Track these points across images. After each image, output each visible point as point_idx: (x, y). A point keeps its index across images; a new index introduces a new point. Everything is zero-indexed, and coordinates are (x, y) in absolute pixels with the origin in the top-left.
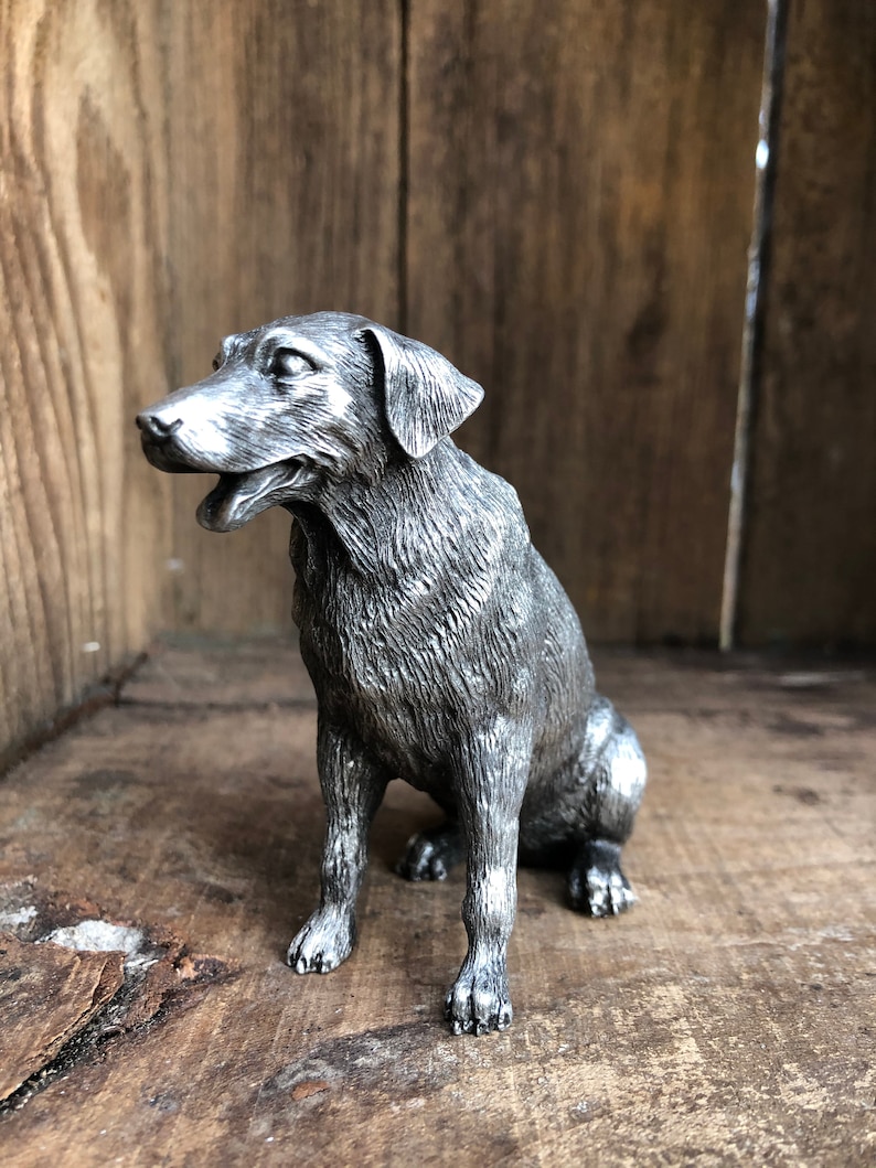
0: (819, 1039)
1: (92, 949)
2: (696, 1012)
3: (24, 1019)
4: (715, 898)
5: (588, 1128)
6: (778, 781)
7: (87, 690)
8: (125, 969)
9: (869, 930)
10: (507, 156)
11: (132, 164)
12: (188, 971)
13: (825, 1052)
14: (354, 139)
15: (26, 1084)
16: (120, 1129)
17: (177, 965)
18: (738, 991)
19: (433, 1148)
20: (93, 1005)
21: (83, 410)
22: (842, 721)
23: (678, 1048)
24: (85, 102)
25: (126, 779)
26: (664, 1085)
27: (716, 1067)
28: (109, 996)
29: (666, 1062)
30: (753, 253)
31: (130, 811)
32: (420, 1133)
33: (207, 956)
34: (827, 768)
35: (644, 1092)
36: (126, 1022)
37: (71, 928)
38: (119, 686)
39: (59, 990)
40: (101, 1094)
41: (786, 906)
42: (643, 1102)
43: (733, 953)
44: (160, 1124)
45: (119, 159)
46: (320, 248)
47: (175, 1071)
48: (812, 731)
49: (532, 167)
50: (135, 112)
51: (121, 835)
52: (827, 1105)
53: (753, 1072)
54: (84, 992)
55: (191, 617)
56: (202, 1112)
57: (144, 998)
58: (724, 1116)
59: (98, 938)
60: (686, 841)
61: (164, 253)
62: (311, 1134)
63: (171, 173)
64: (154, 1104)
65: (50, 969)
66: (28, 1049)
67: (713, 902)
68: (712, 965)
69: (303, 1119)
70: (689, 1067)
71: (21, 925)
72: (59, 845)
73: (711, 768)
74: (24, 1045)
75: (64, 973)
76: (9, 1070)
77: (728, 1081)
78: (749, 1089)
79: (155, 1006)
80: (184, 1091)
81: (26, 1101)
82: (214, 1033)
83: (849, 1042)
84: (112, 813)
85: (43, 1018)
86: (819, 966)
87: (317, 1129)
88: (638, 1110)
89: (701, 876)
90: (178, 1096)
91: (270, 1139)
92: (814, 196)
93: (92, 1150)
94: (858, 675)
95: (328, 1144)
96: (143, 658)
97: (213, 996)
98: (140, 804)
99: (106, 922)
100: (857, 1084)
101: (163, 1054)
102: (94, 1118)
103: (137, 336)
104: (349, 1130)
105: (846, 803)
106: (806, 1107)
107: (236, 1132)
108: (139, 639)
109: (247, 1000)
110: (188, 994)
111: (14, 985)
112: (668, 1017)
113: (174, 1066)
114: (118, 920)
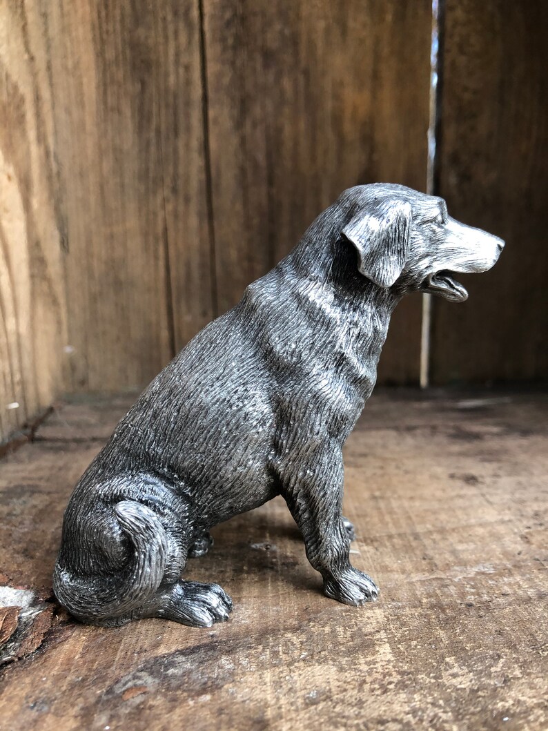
0: (469, 640)
2: (392, 626)
4: (408, 549)
5: (316, 709)
6: (452, 471)
7: (12, 433)
8: (20, 618)
9: (505, 565)
13: (473, 648)
16: (10, 725)
17: (56, 613)
18: (419, 610)
19: (213, 727)
22: (495, 430)
23: (378, 651)
25: (33, 491)
26: (367, 677)
27: (402, 662)
28: (7, 636)
29: (370, 661)
31: (34, 511)
32: (206, 718)
34: (484, 460)
35: (354, 682)
36: (18, 654)
38: (34, 429)
41: (454, 552)
42: (353, 689)
43: (418, 585)
44: (36, 721)
47: (48, 685)
48: (477, 437)
51: (26, 528)
52: (473, 685)
53: (426, 664)
55: (83, 382)
56: (64, 711)
57: (31, 637)
58: (404, 696)
59: (5, 598)
62: (134, 723)
64: (33, 708)
67: (407, 552)
68: (404, 594)
69: (130, 713)
70: (384, 663)
73: (410, 464)
77: (409, 671)
78: (422, 676)
79: (38, 642)
80: (53, 698)
82: (77, 657)
83: (488, 641)
84: (22, 513)
86: (473, 590)
87: (138, 720)
88: (349, 694)
89: (401, 535)
90: (49, 702)
91: (107, 728)
94: (507, 400)
96: (51, 410)
97: (78, 633)
98: (41, 506)
99: (10, 587)
100: (493, 669)
101: (41, 674)
104: (159, 719)
105: (495, 483)
106: (459, 687)
107: (85, 724)
108: (47, 399)
109: (100, 634)
110: (61, 632)
112: (373, 630)
113: (48, 682)
114: (18, 585)
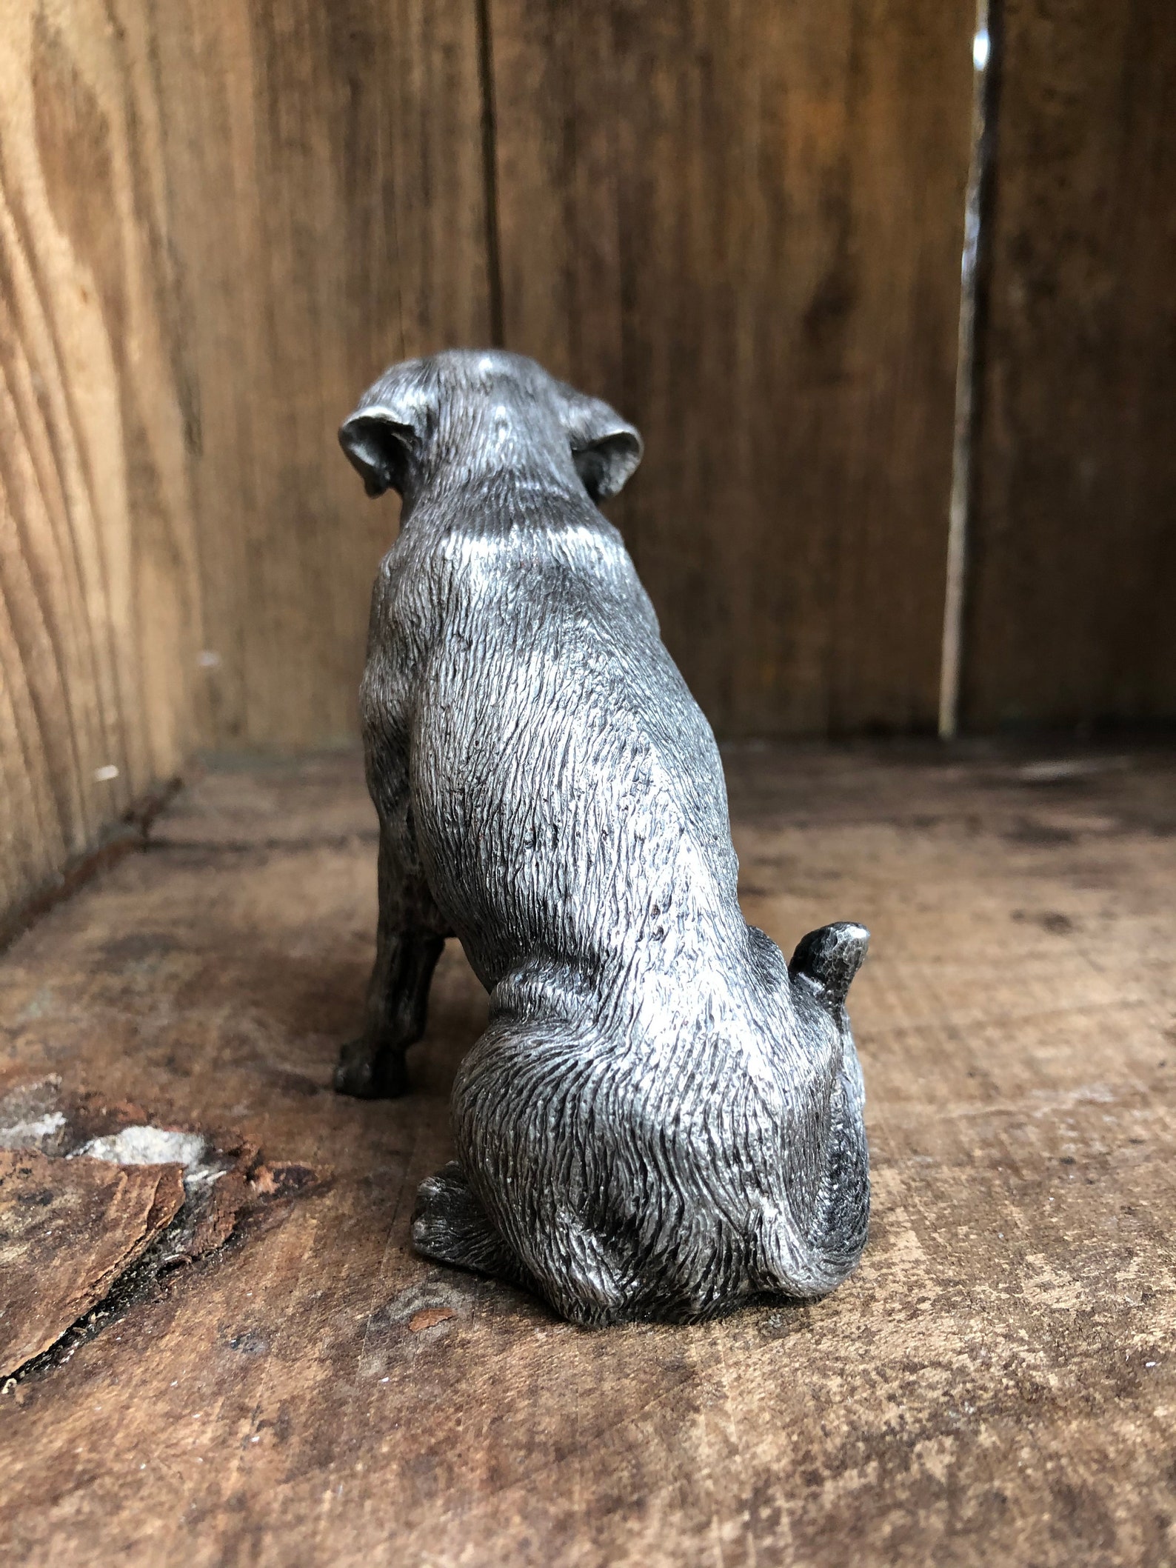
0: (1070, 1223)
1: (140, 1162)
2: (917, 1200)
3: (62, 1252)
4: (938, 1057)
5: (783, 1345)
6: (1018, 905)
7: (105, 831)
8: (185, 1184)
9: (1133, 1087)
10: (629, 72)
11: (110, 104)
12: (266, 1183)
13: (1079, 1238)
14: (416, 53)
15: (70, 1331)
16: (195, 1379)
17: (251, 1176)
18: (969, 1171)
19: (589, 1379)
20: (148, 1230)
21: (71, 456)
22: (1101, 823)
23: (894, 1245)
24: (39, 21)
25: (167, 945)
26: (877, 1289)
27: (941, 1264)
28: (166, 1218)
29: (880, 1262)
30: (972, 193)
31: (174, 986)
32: (572, 1362)
33: (289, 1163)
34: (1083, 885)
35: (852, 1299)
36: (192, 1249)
37: (111, 1138)
38: (146, 823)
39: (103, 1214)
40: (167, 1337)
41: (1030, 1063)
42: (850, 1311)
43: (963, 1125)
44: (245, 1369)
45: (91, 100)
46: (379, 214)
47: (259, 1304)
48: (1062, 837)
49: (664, 86)
50: (109, 30)
51: (164, 1017)
52: (1082, 1303)
53: (989, 1266)
54: (136, 1215)
55: (236, 728)
56: (298, 1351)
57: (212, 1219)
58: (952, 1322)
59: (146, 1148)
60: (899, 987)
61: (163, 230)
62: (436, 1371)
63: (164, 116)
64: (235, 1346)
65: (90, 1189)
66: (70, 1288)
67: (935, 1061)
68: (936, 1141)
69: (425, 1354)
70: (908, 1266)
71: (47, 1136)
72: (85, 1034)
73: (929, 893)
74: (64, 1285)
75: (108, 1192)
76: (47, 1316)
77: (957, 1279)
78: (983, 1288)
79: (227, 1227)
80: (273, 1328)
81: (72, 1352)
82: (306, 1256)
83: (1109, 1225)
84: (151, 989)
85: (86, 1250)
86: (1073, 1134)
87: (443, 1365)
88: (845, 1320)
89: (920, 1031)
90: (267, 1334)
91: (386, 1380)
92: (1053, 109)
93: (162, 1407)
94: (1122, 762)
95: (458, 1381)
96: (176, 785)
97: (301, 1213)
98: (187, 976)
99: (156, 1127)
100: (1119, 1276)
101: (242, 1286)
102: (161, 1367)
103: (135, 348)
104: (483, 1364)
105: (1106, 929)
106: (1055, 1306)
107: (342, 1373)
108: (168, 760)
109: (344, 1215)
110: (268, 1211)
111: (43, 1213)
112: (880, 1207)
113: (258, 1299)
114: (170, 1124)
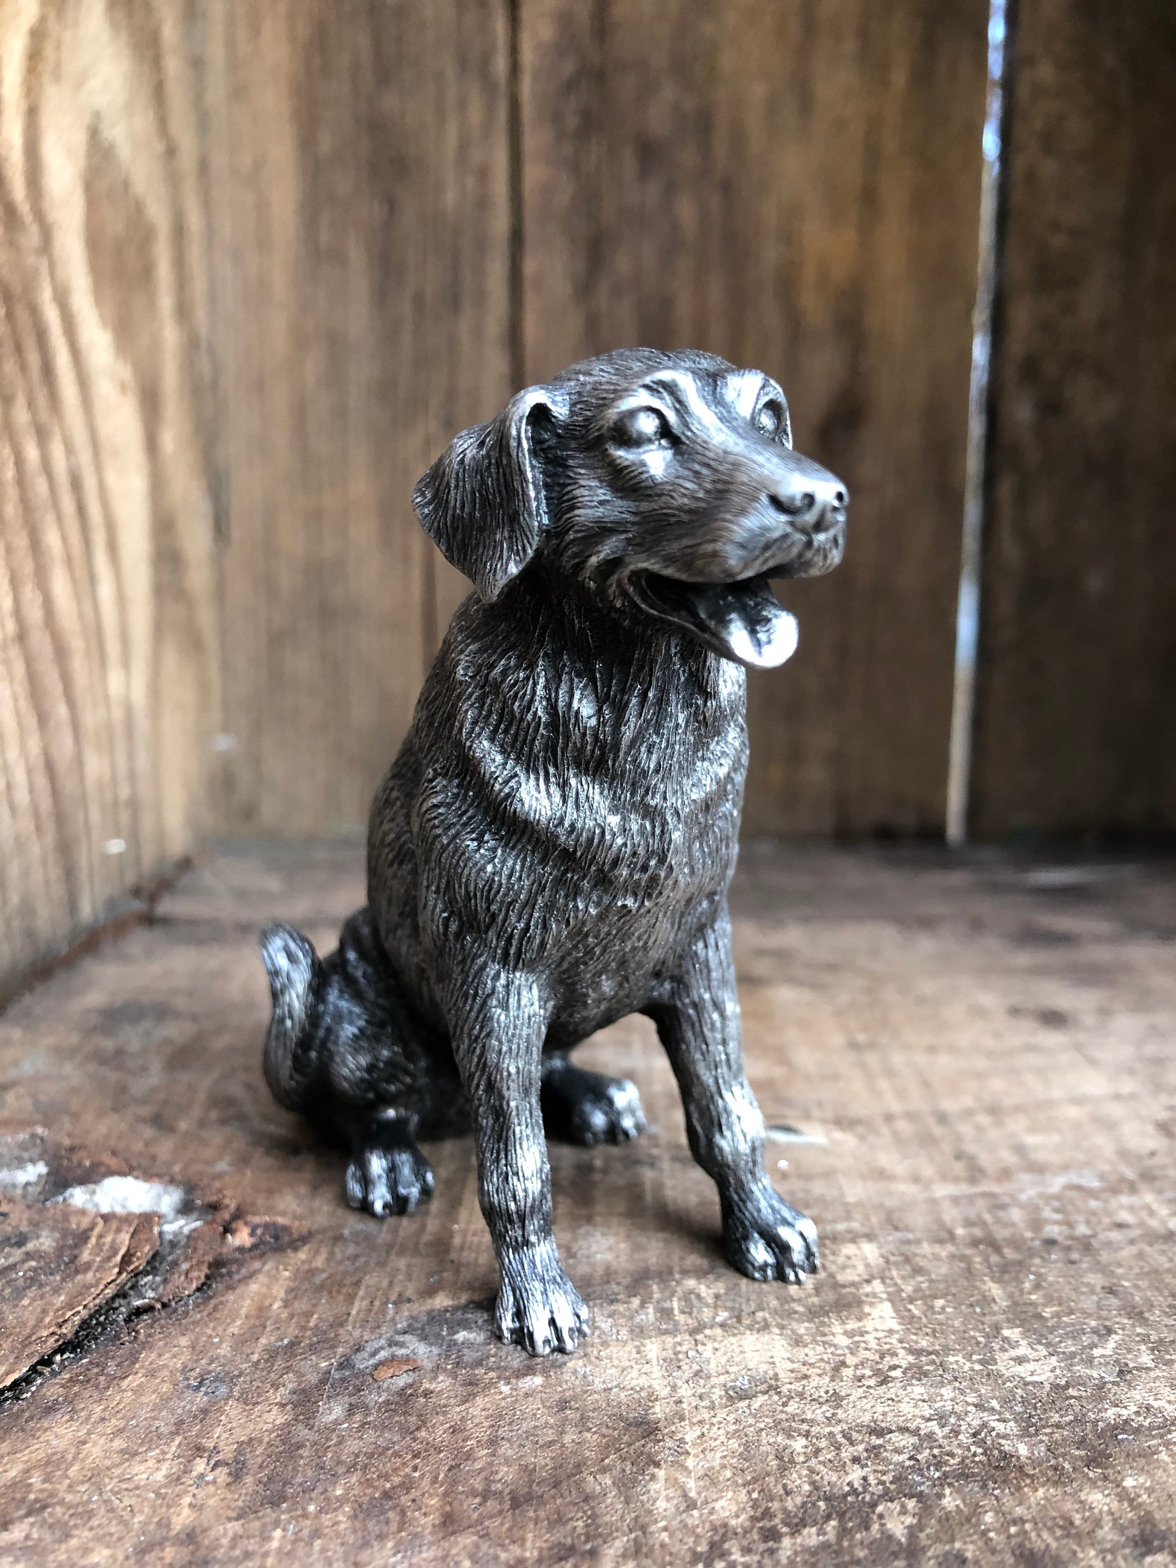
0: (1049, 1300)
1: (118, 1210)
2: (895, 1273)
3: (31, 1293)
4: (926, 1141)
5: (749, 1406)
6: (1016, 1000)
7: (111, 904)
8: (161, 1233)
9: (1121, 1174)
11: (158, 215)
12: (243, 1237)
13: (1057, 1315)
15: (33, 1368)
16: (154, 1418)
17: (228, 1229)
18: (950, 1248)
19: (550, 1432)
20: (120, 1273)
21: (99, 536)
22: (1104, 927)
23: (869, 1314)
25: (162, 1012)
26: (849, 1356)
27: (916, 1334)
28: (139, 1263)
29: (853, 1330)
31: (167, 1051)
32: (535, 1415)
33: (267, 1218)
34: (1082, 983)
35: (822, 1365)
36: (161, 1296)
37: (92, 1186)
38: (154, 899)
39: (76, 1257)
40: (130, 1378)
41: (1019, 1149)
42: (820, 1375)
43: (946, 1205)
44: (205, 1412)
45: (139, 206)
47: (225, 1350)
48: (1065, 939)
50: (162, 148)
51: (155, 1078)
52: (1056, 1377)
53: (964, 1338)
54: (109, 1259)
55: (248, 813)
56: (259, 1395)
57: (185, 1266)
58: (922, 1390)
59: (126, 1198)
60: (890, 1073)
62: (397, 1419)
64: (197, 1388)
65: (65, 1233)
66: (37, 1326)
67: (923, 1144)
68: (919, 1220)
69: (387, 1403)
70: (880, 1335)
71: (28, 1184)
72: (74, 1091)
73: (927, 987)
74: (31, 1323)
75: (83, 1237)
76: (12, 1352)
77: (931, 1349)
78: (956, 1358)
79: (199, 1275)
80: (236, 1373)
81: (34, 1389)
82: (275, 1306)
83: (1088, 1303)
85: (56, 1291)
86: (1058, 1217)
87: (405, 1413)
88: (813, 1384)
89: (909, 1116)
90: (229, 1379)
91: (346, 1425)
94: (1129, 871)
95: (418, 1429)
96: (186, 864)
97: (274, 1265)
98: (180, 1040)
99: (137, 1178)
100: (1096, 1352)
101: (209, 1332)
102: (121, 1406)
103: (168, 441)
104: (445, 1413)
105: (1103, 1025)
106: (1029, 1379)
107: (301, 1418)
108: (178, 839)
109: (317, 1269)
110: (240, 1263)
111: (17, 1254)
112: (857, 1279)
113: (224, 1345)
114: (151, 1176)
